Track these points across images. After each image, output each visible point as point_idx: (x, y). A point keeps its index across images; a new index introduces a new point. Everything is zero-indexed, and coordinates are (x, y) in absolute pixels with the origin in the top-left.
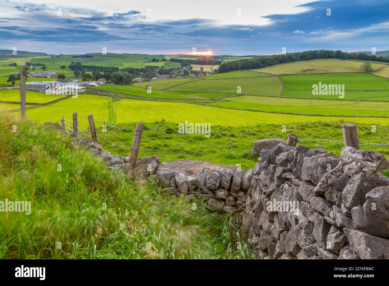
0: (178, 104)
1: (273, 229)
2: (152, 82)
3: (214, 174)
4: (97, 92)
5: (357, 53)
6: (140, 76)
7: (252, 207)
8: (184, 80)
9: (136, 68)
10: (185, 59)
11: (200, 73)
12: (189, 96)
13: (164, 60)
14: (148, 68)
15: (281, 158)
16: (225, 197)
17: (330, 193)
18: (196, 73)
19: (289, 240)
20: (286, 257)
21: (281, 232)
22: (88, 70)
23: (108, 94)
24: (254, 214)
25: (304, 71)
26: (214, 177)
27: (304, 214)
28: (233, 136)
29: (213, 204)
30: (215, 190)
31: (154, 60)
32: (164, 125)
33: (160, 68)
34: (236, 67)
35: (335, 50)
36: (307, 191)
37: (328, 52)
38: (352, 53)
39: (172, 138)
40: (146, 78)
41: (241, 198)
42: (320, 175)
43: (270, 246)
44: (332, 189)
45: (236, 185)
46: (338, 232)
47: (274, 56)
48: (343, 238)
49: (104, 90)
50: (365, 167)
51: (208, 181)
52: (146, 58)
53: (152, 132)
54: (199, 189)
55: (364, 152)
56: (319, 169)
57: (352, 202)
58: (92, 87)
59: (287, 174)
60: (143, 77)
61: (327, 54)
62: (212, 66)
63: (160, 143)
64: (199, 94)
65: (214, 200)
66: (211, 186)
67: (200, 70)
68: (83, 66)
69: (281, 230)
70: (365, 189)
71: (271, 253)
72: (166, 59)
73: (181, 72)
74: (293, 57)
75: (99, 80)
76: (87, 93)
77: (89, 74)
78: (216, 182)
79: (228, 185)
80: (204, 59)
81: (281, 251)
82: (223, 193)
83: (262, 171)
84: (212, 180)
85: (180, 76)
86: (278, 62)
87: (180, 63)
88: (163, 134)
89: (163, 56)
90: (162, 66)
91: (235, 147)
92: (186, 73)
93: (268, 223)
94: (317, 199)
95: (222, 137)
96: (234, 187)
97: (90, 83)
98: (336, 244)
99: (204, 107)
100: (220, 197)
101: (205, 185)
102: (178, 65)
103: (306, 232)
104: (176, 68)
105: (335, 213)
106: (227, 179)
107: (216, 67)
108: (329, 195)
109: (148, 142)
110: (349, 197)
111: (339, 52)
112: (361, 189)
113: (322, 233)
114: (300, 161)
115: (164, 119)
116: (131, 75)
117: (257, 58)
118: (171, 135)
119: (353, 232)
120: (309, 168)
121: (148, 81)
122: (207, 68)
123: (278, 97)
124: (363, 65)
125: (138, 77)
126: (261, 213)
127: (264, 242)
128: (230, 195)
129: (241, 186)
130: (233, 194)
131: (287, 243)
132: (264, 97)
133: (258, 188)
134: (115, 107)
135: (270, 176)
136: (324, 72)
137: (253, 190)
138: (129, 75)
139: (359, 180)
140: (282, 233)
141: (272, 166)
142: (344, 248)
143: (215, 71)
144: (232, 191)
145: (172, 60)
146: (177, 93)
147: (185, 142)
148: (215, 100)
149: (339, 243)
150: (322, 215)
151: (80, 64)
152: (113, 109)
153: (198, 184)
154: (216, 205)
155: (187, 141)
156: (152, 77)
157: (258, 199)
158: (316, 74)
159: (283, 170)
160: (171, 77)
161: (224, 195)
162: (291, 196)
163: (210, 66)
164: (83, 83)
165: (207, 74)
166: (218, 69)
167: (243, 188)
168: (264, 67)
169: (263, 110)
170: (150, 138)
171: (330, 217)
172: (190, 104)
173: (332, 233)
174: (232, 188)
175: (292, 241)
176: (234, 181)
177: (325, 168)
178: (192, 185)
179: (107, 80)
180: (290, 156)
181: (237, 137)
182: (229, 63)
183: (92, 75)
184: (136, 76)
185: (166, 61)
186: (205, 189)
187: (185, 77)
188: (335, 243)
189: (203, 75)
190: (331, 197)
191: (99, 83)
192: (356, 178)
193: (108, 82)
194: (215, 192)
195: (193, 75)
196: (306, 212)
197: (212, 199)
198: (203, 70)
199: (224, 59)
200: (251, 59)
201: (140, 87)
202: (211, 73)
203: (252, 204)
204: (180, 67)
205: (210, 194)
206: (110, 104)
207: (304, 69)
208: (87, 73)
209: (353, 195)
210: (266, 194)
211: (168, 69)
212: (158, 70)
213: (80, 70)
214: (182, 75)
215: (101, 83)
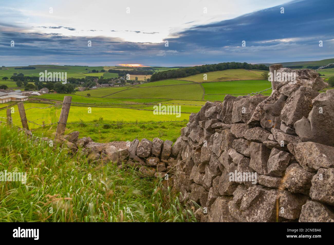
0: (116, 109)
1: (204, 178)
2: (93, 91)
3: (145, 143)
4: (40, 101)
5: (258, 65)
6: (81, 85)
7: (182, 167)
8: (121, 88)
9: (77, 78)
10: (122, 70)
11: (135, 82)
12: (126, 102)
13: (103, 71)
14: (89, 78)
15: (210, 111)
16: (156, 163)
17: (266, 119)
18: (131, 82)
19: (222, 182)
20: (221, 199)
21: (213, 178)
22: (31, 80)
23: (50, 102)
24: (184, 173)
25: (220, 79)
26: (145, 146)
27: (238, 152)
28: (163, 127)
29: (144, 170)
30: (146, 158)
31: (94, 71)
32: (102, 122)
33: (99, 78)
34: (165, 77)
35: (242, 62)
36: (239, 128)
37: (237, 63)
38: (255, 65)
39: (109, 132)
40: (87, 87)
41: (172, 163)
42: (252, 112)
43: (202, 197)
44: (268, 115)
45: (166, 152)
46: (281, 152)
47: (196, 67)
48: (287, 156)
49: (46, 98)
50: (302, 84)
51: (139, 149)
52: (87, 69)
53: (90, 128)
54: (130, 159)
55: (300, 71)
56: (250, 106)
57: (294, 118)
58: (35, 96)
59: (217, 123)
60: (84, 86)
61: (237, 65)
62: (145, 76)
63: (97, 136)
64: (135, 100)
65: (145, 167)
66: (142, 154)
67: (135, 79)
68: (26, 77)
69: (213, 175)
70: (305, 103)
71: (203, 202)
72: (104, 70)
73: (118, 81)
74: (211, 67)
75: (42, 90)
76: (30, 102)
77: (32, 85)
78: (146, 150)
79: (159, 152)
80: (138, 70)
81: (214, 197)
82: (153, 160)
83: (191, 130)
84: (143, 148)
85: (118, 84)
86: (199, 72)
87: (118, 74)
88: (100, 129)
89: (102, 67)
90: (101, 76)
91: (166, 135)
92: (123, 82)
93: (199, 175)
94: (252, 130)
95: (154, 129)
96: (164, 154)
97: (32, 92)
98: (281, 163)
99: (138, 111)
100: (151, 163)
101: (136, 155)
102: (116, 75)
103: (241, 166)
104: (114, 77)
105: (276, 133)
106: (158, 147)
107: (149, 77)
108: (266, 122)
109: (85, 136)
110: (290, 114)
111: (245, 64)
112: (302, 104)
113: (262, 159)
114: (228, 109)
115: (102, 117)
116: (72, 85)
117: (183, 69)
118: (108, 130)
119: (300, 145)
120: (239, 108)
121: (89, 90)
122: (141, 78)
123: (200, 101)
124: (263, 74)
125: (79, 86)
126: (191, 169)
127: (196, 194)
128: (161, 161)
129: (172, 153)
130: (164, 161)
131: (221, 185)
132: (188, 101)
133: (188, 147)
134: (58, 114)
135: (200, 132)
136: (235, 80)
137: (183, 152)
138: (71, 84)
139: (299, 96)
140: (215, 179)
141: (200, 122)
142: (290, 166)
143: (148, 80)
144: (162, 157)
145: (111, 71)
146: (115, 99)
147: (120, 134)
148: (148, 105)
149: (284, 161)
150: (260, 142)
151: (23, 75)
152: (55, 116)
153: (129, 154)
154: (147, 172)
155: (122, 134)
156: (92, 86)
157: (188, 157)
158: (229, 81)
159: (212, 121)
160: (110, 86)
161: (155, 161)
162: (222, 140)
163: (144, 76)
164: (26, 92)
165: (141, 83)
166: (151, 78)
167: (174, 154)
168: (188, 76)
169: (189, 112)
170: (88, 133)
171: (269, 140)
172: (127, 109)
173: (274, 155)
174: (163, 155)
175: (226, 182)
176: (165, 148)
177: (256, 104)
178: (123, 155)
179: (50, 90)
180: (218, 108)
181: (167, 128)
182: (159, 73)
183: (34, 85)
184: (77, 85)
185: (105, 72)
186: (136, 158)
187: (122, 86)
188: (279, 163)
189: (138, 83)
190: (267, 123)
191: (42, 92)
192: (295, 95)
193: (51, 92)
194: (146, 160)
195: (129, 84)
196: (240, 148)
197: (142, 167)
198: (137, 79)
199: (155, 70)
200: (178, 70)
201: (81, 95)
202: (145, 82)
203: (182, 165)
204: (117, 77)
205: (141, 162)
206: (52, 112)
207: (220, 77)
208: (29, 83)
209: (294, 110)
210: (196, 148)
211: (106, 78)
212: (97, 80)
213: (23, 81)
214: (119, 84)
215: (44, 92)
